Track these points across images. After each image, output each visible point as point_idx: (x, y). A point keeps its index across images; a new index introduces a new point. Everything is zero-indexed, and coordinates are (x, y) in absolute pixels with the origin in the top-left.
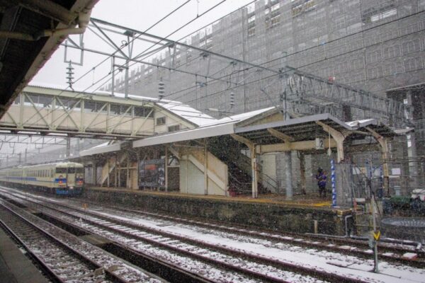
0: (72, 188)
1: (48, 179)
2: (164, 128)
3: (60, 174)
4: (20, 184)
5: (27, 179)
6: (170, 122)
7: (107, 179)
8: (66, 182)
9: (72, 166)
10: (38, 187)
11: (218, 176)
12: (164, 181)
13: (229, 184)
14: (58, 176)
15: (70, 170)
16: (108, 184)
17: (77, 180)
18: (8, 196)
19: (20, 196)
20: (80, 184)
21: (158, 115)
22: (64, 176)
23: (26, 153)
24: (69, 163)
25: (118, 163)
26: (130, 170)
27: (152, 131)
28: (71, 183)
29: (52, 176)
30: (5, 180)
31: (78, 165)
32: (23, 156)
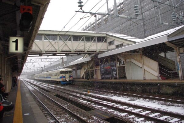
0: (68, 80)
1: (56, 77)
2: (113, 46)
3: (62, 74)
4: (44, 80)
5: (46, 78)
6: (117, 43)
7: (83, 75)
8: (65, 78)
9: (67, 70)
10: (52, 81)
11: (152, 69)
12: (116, 74)
13: (160, 73)
14: (61, 75)
15: (66, 72)
16: (84, 77)
17: (70, 77)
18: (40, 86)
19: (45, 86)
20: (71, 78)
21: (109, 40)
22: (64, 75)
23: (45, 66)
24: (65, 69)
25: (89, 67)
26: (95, 70)
27: (107, 49)
28: (67, 78)
29: (58, 76)
30: (37, 79)
31: (69, 69)
32: (43, 68)
